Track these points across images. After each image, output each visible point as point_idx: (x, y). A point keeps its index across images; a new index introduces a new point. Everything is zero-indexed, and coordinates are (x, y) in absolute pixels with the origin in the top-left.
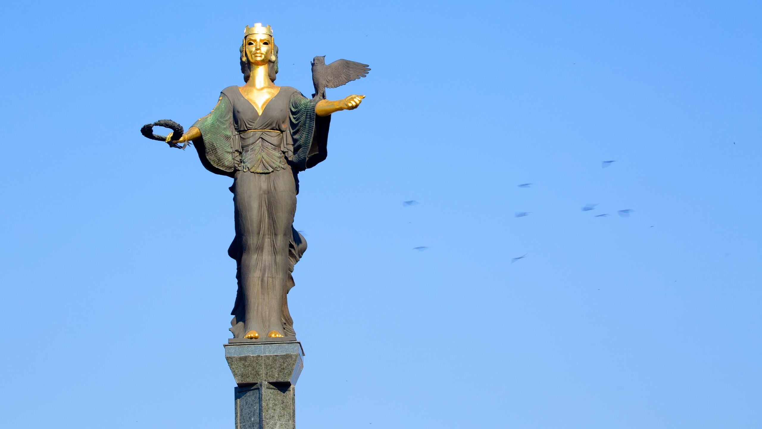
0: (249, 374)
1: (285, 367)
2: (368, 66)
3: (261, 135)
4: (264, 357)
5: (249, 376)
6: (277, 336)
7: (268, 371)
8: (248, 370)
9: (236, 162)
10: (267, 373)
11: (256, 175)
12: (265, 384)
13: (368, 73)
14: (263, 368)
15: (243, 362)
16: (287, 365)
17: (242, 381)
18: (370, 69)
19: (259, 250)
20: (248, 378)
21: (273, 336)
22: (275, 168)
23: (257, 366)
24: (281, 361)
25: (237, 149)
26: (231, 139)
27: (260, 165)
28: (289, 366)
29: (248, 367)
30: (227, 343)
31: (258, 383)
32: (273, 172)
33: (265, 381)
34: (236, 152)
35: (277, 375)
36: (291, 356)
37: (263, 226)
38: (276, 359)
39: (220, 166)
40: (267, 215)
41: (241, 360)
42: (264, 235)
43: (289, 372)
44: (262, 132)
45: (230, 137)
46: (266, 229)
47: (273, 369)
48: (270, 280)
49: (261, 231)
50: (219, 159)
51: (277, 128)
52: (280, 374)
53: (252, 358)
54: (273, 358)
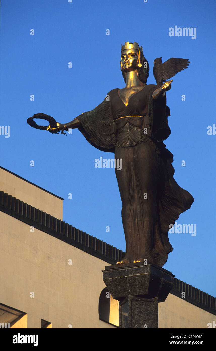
0: (120, 291)
1: (142, 284)
2: (188, 60)
3: (128, 120)
4: (128, 277)
5: (120, 292)
6: (137, 262)
7: (132, 288)
8: (119, 288)
9: (113, 141)
10: (131, 289)
11: (126, 149)
12: (131, 297)
13: (188, 65)
14: (129, 286)
15: (115, 282)
16: (144, 282)
17: (116, 296)
18: (189, 62)
19: (131, 202)
20: (119, 293)
21: (134, 262)
22: (138, 142)
23: (124, 285)
24: (140, 279)
25: (114, 132)
26: (110, 126)
27: (128, 141)
28: (145, 283)
29: (118, 286)
30: (104, 269)
31: (126, 297)
32: (136, 145)
33: (131, 295)
34: (113, 134)
35: (138, 290)
36: (145, 276)
37: (132, 184)
38: (136, 278)
39: (101, 145)
40: (134, 177)
41: (113, 281)
42: (134, 191)
43: (146, 287)
44: (128, 118)
45: (108, 124)
46: (135, 186)
47: (135, 286)
48: (140, 223)
49: (131, 188)
50: (99, 140)
51: (138, 114)
52: (140, 289)
53: (120, 279)
54: (134, 278)
